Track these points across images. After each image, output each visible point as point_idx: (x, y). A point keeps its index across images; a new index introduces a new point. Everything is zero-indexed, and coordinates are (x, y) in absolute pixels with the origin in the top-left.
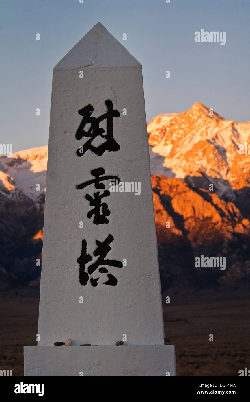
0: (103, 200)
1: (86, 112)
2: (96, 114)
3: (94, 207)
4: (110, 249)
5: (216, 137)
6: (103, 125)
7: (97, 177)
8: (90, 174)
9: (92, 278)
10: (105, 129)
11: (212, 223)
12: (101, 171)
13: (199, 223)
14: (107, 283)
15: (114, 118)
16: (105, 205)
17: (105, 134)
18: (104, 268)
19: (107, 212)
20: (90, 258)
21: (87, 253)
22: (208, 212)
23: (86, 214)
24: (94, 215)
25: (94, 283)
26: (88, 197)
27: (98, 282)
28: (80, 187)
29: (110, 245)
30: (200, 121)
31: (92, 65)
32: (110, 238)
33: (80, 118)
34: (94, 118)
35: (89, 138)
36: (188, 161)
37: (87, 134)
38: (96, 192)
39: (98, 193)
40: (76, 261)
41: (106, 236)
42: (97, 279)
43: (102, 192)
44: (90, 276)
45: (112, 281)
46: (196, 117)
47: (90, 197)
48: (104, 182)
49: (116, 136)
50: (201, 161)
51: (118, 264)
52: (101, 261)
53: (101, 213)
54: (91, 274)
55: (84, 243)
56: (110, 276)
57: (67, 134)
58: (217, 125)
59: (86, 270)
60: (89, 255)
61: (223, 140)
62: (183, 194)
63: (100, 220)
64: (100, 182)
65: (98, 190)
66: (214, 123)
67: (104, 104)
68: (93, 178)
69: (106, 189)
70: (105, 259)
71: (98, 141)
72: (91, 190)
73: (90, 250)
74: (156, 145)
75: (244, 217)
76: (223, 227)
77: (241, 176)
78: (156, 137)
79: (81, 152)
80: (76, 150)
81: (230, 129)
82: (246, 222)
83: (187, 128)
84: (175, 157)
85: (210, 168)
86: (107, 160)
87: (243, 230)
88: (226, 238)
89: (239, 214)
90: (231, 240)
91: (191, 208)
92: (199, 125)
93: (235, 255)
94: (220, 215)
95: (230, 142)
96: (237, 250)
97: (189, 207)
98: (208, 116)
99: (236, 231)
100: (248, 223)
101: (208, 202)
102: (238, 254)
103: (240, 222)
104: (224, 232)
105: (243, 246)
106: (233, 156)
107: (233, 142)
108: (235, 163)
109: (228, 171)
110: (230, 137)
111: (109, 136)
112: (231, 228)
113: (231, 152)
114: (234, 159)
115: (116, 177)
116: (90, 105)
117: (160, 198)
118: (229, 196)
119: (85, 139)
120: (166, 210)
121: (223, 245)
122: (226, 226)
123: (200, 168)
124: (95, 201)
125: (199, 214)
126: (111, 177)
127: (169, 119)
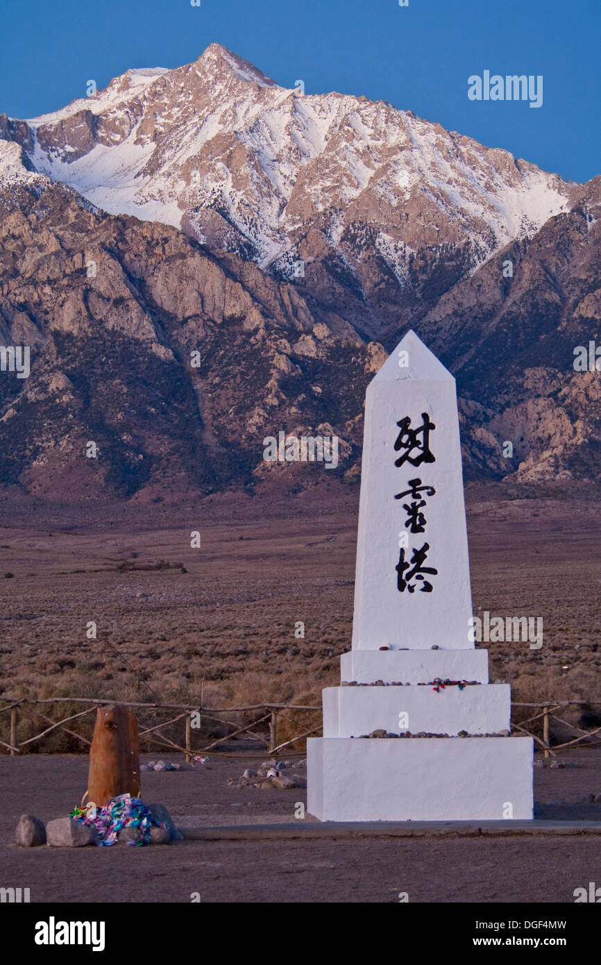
0: (420, 510)
1: (404, 423)
3: (411, 516)
4: (425, 557)
5: (257, 123)
6: (420, 437)
7: (414, 486)
8: (408, 485)
9: (409, 585)
10: (422, 441)
11: (242, 333)
12: (418, 481)
13: (213, 331)
14: (423, 590)
15: (430, 431)
16: (421, 515)
17: (421, 446)
18: (420, 575)
19: (423, 522)
20: (407, 566)
21: (405, 561)
22: (234, 306)
23: (404, 523)
24: (411, 525)
25: (411, 589)
26: (406, 507)
27: (415, 588)
28: (399, 497)
29: (426, 553)
30: (219, 87)
31: (410, 378)
32: (426, 547)
33: (399, 429)
34: (411, 430)
35: (407, 449)
36: (189, 181)
37: (405, 446)
38: (413, 502)
39: (415, 503)
40: (395, 569)
41: (423, 545)
42: (414, 586)
43: (418, 502)
44: (408, 583)
45: (428, 588)
46: (211, 78)
47: (408, 506)
48: (421, 493)
49: (431, 448)
50: (221, 182)
51: (433, 571)
52: (417, 569)
53: (418, 522)
54: (408, 580)
55: (402, 551)
56: (426, 583)
57: (386, 445)
58: (260, 99)
59: (404, 577)
60: (406, 563)
61: (271, 133)
62: (179, 262)
63: (417, 529)
64: (417, 493)
65: (415, 500)
66: (251, 93)
67: (421, 416)
68: (411, 488)
69: (422, 499)
70: (422, 566)
71: (415, 453)
72: (408, 500)
73: (408, 558)
74: (117, 143)
75: (318, 319)
76: (268, 342)
77: (311, 220)
78: (117, 123)
79: (399, 463)
80: (395, 460)
81: (288, 107)
82: (321, 330)
83: (190, 102)
84: (161, 172)
85: (242, 200)
86: (424, 472)
87: (315, 350)
88: (275, 367)
89: (305, 312)
90: (286, 372)
91: (195, 294)
92: (219, 96)
93: (294, 410)
94: (263, 313)
95: (288, 138)
96: (300, 398)
97: (191, 292)
98: (239, 78)
99: (299, 353)
100: (326, 334)
101: (236, 280)
102: (301, 406)
103: (309, 332)
104: (270, 354)
105: (314, 388)
106: (294, 173)
107: (294, 139)
108: (298, 187)
109: (282, 207)
110: (287, 127)
111: (426, 448)
112: (288, 345)
113: (290, 161)
114: (295, 179)
115: (432, 488)
116: (407, 418)
117: (125, 269)
118: (283, 266)
119: (403, 451)
120: (136, 298)
121: (269, 385)
122: (275, 340)
123: (216, 200)
124: (412, 510)
125: (214, 309)
126: (427, 488)
127: (150, 80)
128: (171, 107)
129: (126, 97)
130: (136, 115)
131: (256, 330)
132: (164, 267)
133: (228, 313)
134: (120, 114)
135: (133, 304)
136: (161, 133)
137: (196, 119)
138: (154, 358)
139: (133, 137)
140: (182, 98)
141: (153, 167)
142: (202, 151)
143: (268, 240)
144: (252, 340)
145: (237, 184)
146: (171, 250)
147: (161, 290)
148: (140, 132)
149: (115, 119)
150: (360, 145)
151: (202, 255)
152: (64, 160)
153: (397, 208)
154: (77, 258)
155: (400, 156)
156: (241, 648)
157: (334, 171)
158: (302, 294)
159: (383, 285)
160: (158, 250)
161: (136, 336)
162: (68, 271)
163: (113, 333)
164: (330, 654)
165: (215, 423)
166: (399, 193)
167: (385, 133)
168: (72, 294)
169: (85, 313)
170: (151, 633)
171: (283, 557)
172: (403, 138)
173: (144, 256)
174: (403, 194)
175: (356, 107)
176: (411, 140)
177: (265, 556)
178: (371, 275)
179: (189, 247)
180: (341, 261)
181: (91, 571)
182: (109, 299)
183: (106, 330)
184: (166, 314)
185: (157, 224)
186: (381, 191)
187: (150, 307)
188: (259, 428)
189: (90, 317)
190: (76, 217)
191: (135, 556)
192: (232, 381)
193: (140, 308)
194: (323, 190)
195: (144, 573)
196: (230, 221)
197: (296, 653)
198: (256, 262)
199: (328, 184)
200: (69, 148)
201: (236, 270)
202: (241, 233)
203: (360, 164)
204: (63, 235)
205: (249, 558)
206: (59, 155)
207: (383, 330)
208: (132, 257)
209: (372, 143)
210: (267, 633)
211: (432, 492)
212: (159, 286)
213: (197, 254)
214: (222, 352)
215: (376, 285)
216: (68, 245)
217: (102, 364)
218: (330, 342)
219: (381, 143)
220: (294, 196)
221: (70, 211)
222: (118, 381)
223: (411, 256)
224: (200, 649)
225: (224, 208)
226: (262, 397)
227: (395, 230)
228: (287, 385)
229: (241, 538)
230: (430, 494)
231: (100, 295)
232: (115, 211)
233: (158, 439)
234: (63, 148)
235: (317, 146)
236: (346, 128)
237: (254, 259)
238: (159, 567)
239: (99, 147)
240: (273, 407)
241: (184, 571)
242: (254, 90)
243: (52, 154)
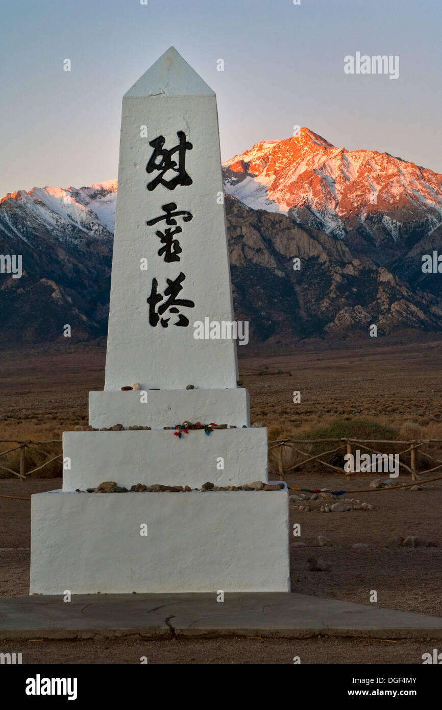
0: (175, 237)
1: (157, 143)
2: (167, 146)
3: (165, 244)
4: (181, 288)
5: (324, 165)
6: (175, 157)
7: (168, 211)
8: (161, 210)
9: (163, 319)
10: (177, 162)
11: (318, 264)
12: (173, 206)
14: (178, 324)
15: (187, 150)
16: (177, 242)
17: (177, 167)
18: (175, 308)
19: (178, 249)
20: (160, 298)
21: (158, 292)
22: (314, 251)
23: (157, 252)
24: (165, 253)
25: (165, 324)
26: (159, 233)
27: (169, 322)
28: (151, 223)
29: (182, 284)
30: (306, 148)
31: (164, 93)
32: (182, 277)
33: (152, 149)
34: (166, 150)
35: (161, 171)
36: (292, 193)
37: (159, 167)
38: (167, 228)
39: (170, 229)
40: (146, 301)
41: (178, 275)
42: (168, 320)
43: (173, 228)
44: (161, 317)
45: (183, 322)
46: (302, 144)
47: (162, 233)
48: (176, 218)
49: (188, 169)
50: (307, 194)
51: (190, 304)
52: (172, 301)
53: (172, 250)
54: (161, 314)
55: (155, 282)
56: (180, 316)
57: (138, 167)
58: (325, 153)
59: (156, 310)
60: (159, 294)
61: (331, 169)
62: (287, 231)
63: (171, 257)
64: (171, 218)
65: (169, 226)
66: (321, 151)
67: (176, 135)
68: (165, 213)
69: (177, 225)
70: (176, 298)
71: (170, 175)
72: (162, 226)
73: (161, 289)
74: (256, 176)
75: (355, 257)
76: (331, 268)
77: (351, 210)
78: (257, 166)
79: (152, 186)
80: (147, 183)
81: (339, 157)
82: (356, 262)
83: (292, 156)
84: (278, 189)
85: (317, 202)
86: (180, 196)
87: (353, 271)
88: (334, 280)
89: (348, 253)
90: (339, 282)
91: (295, 246)
92: (305, 153)
93: (343, 299)
94: (328, 254)
95: (339, 172)
96: (346, 294)
97: (293, 245)
98: (315, 143)
99: (346, 273)
100: (359, 263)
101: (314, 239)
102: (347, 298)
103: (350, 263)
104: (331, 274)
105: (353, 289)
106: (343, 189)
107: (342, 172)
108: (345, 195)
109: (337, 205)
110: (340, 166)
111: (182, 169)
112: (340, 269)
113: (340, 183)
114: (343, 191)
115: (189, 213)
116: (161, 137)
117: (261, 235)
118: (337, 232)
119: (156, 173)
120: (267, 248)
121: (331, 288)
122: (334, 267)
123: (305, 202)
124: (167, 237)
125: (304, 253)
126: (183, 213)
127: (272, 146)
128: (283, 158)
129: (260, 154)
130: (266, 162)
131: (325, 263)
132: (280, 234)
133: (311, 255)
134: (258, 162)
135: (266, 251)
136: (278, 171)
137: (295, 164)
138: (275, 276)
139: (265, 173)
140: (288, 154)
141: (275, 187)
142: (298, 179)
143: (330, 220)
144: (323, 267)
145: (315, 195)
146: (283, 225)
147: (279, 245)
148: (268, 170)
149: (256, 164)
150: (374, 174)
151: (298, 228)
152: (231, 184)
153: (392, 204)
154: (238, 230)
155: (394, 179)
156: (309, 410)
157: (362, 187)
158: (347, 245)
159: (386, 241)
160: (277, 226)
161: (267, 266)
162: (234, 236)
163: (256, 265)
164: (353, 412)
165: (306, 306)
166: (393, 197)
167: (387, 168)
168: (236, 247)
169: (243, 256)
170: (268, 403)
171: (339, 368)
172: (396, 170)
173: (271, 229)
174: (396, 197)
175: (372, 156)
176: (400, 171)
177: (330, 368)
178: (380, 236)
179: (292, 224)
180: (366, 229)
181: (245, 376)
182: (254, 249)
183: (253, 264)
184: (282, 255)
185: (276, 214)
186: (385, 196)
187: (274, 252)
188: (327, 308)
189: (245, 257)
190: (238, 211)
191: (267, 368)
192: (313, 287)
193: (269, 253)
194: (356, 196)
195: (271, 376)
196: (312, 212)
197: (336, 412)
198: (324, 231)
199: (359, 193)
200: (234, 179)
201: (315, 234)
202: (317, 217)
203: (375, 183)
204: (231, 219)
205: (322, 369)
206: (229, 182)
207: (387, 262)
208: (265, 229)
209: (380, 173)
210: (324, 403)
211: (188, 217)
212: (278, 242)
213: (296, 228)
214: (308, 273)
215: (383, 240)
216: (234, 224)
217: (251, 279)
218: (360, 268)
219: (384, 173)
220: (343, 199)
221: (235, 208)
222: (259, 287)
223: (400, 226)
224: (288, 410)
225: (309, 206)
226: (328, 294)
227: (392, 215)
228: (341, 288)
229: (318, 360)
230: (186, 220)
231: (249, 247)
232: (256, 207)
233: (278, 314)
234: (231, 178)
235: (354, 175)
236: (368, 166)
237: (324, 229)
238: (279, 373)
239: (248, 178)
240: (333, 298)
241: (291, 375)
242: (323, 149)
243: (226, 182)
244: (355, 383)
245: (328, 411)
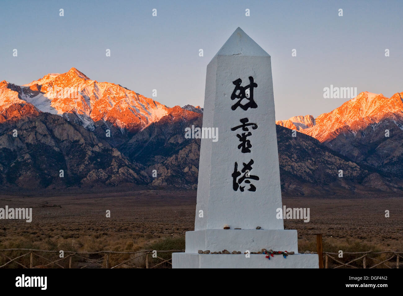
0: (248, 138)
1: (238, 82)
2: (243, 85)
3: (242, 142)
4: (252, 168)
5: (84, 90)
6: (248, 91)
7: (244, 123)
8: (240, 122)
9: (241, 187)
10: (249, 94)
11: (78, 145)
12: (246, 120)
13: (71, 144)
14: (250, 190)
15: (254, 88)
16: (249, 141)
17: (248, 97)
18: (248, 180)
19: (250, 146)
20: (239, 174)
21: (238, 171)
22: (77, 137)
23: (237, 146)
24: (242, 147)
25: (242, 189)
26: (238, 136)
27: (244, 189)
28: (233, 129)
29: (252, 166)
30: (74, 79)
31: (241, 54)
32: (252, 162)
33: (234, 86)
34: (242, 87)
35: (239, 99)
36: (65, 104)
37: (238, 97)
38: (243, 133)
39: (245, 133)
40: (231, 176)
41: (250, 160)
42: (244, 187)
43: (247, 133)
44: (240, 185)
45: (253, 189)
46: (72, 77)
47: (240, 135)
48: (248, 127)
49: (255, 99)
50: (74, 105)
51: (256, 178)
52: (246, 176)
53: (246, 146)
54: (240, 184)
55: (236, 164)
56: (251, 185)
57: (226, 96)
58: (85, 83)
59: (237, 181)
60: (239, 172)
61: (88, 92)
62: (62, 125)
63: (246, 150)
64: (246, 127)
65: (244, 132)
66: (83, 81)
67: (248, 78)
68: (242, 124)
69: (249, 131)
70: (249, 174)
71: (245, 101)
72: (240, 131)
73: (240, 169)
74: (45, 93)
75: (100, 141)
76: (86, 147)
77: (98, 115)
78: (46, 88)
79: (234, 108)
80: (231, 106)
81: (93, 85)
82: (100, 145)
83: (66, 83)
84: (57, 101)
85: (80, 110)
86: (250, 114)
87: (99, 150)
88: (87, 154)
89: (96, 140)
90: (91, 155)
91: (66, 134)
92: (74, 82)
93: (92, 165)
94: (85, 140)
95: (93, 94)
96: (94, 162)
97: (65, 133)
98: (80, 77)
99: (94, 150)
100: (102, 145)
101: (77, 131)
102: (94, 164)
103: (97, 145)
104: (86, 150)
105: (98, 160)
106: (94, 103)
107: (94, 94)
108: (95, 107)
109: (90, 112)
110: (93, 90)
111: (251, 99)
112: (91, 148)
113: (93, 100)
114: (94, 105)
115: (255, 124)
116: (240, 79)
117: (47, 127)
118: (90, 127)
119: (237, 100)
120: (50, 135)
121: (86, 159)
122: (88, 147)
123: (72, 109)
124: (243, 138)
125: (71, 138)
126: (252, 124)
127: (55, 77)
128: (61, 84)
129: (48, 81)
130: (51, 86)
131: (83, 144)
132: (58, 127)
133: (75, 139)
134: (46, 85)
135: (49, 136)
138: (54, 150)
140: (64, 82)
141: (55, 100)
143: (86, 120)
144: (81, 147)
145: (78, 106)
146: (60, 122)
147: (57, 133)
149: (45, 87)
150: (112, 96)
151: (68, 124)
152: (30, 97)
153: (121, 113)
154: (33, 123)
155: (123, 99)
156: (77, 228)
157: (105, 103)
158: (95, 135)
159: (117, 133)
160: (56, 122)
161: (49, 145)
162: (31, 127)
163: (43, 144)
164: (103, 230)
165: (71, 168)
166: (122, 109)
167: (119, 93)
168: (32, 133)
169: (35, 138)
170: (51, 224)
171: (88, 204)
172: (124, 94)
173: (52, 124)
174: (124, 109)
175: (111, 86)
176: (126, 95)
177: (84, 204)
178: (114, 130)
179: (65, 121)
180: (106, 126)
181: (35, 207)
182: (42, 135)
183: (41, 143)
184: (58, 139)
185: (56, 115)
186: (118, 108)
187: (53, 137)
188: (83, 170)
189: (37, 139)
190: (33, 113)
191: (47, 203)
192: (76, 157)
193: (51, 137)
194: (102, 108)
195: (49, 208)
196: (76, 115)
197: (93, 230)
198: (83, 126)
199: (103, 106)
200: (32, 94)
201: (78, 128)
202: (79, 118)
203: (112, 101)
204: (30, 117)
205: (79, 204)
206: (29, 96)
207: (117, 145)
208: (49, 124)
209: (115, 95)
210: (85, 224)
211: (255, 127)
212: (56, 132)
213: (67, 123)
214: (73, 150)
215: (116, 133)
216: (31, 120)
217: (40, 152)
218: (103, 148)
219: (118, 96)
220: (94, 109)
221: (32, 111)
222: (44, 157)
223: (125, 126)
224: (65, 228)
225: (75, 112)
226: (84, 162)
227: (121, 119)
228: (91, 159)
229: (77, 199)
230: (254, 128)
231: (39, 134)
232: (44, 111)
233: (55, 172)
234: (30, 94)
235: (101, 96)
236: (108, 91)
238: (54, 206)
239: (40, 94)
240: (87, 164)
241: (61, 207)
242: (84, 80)
243: (27, 96)
244: (99, 213)
245: (89, 229)
